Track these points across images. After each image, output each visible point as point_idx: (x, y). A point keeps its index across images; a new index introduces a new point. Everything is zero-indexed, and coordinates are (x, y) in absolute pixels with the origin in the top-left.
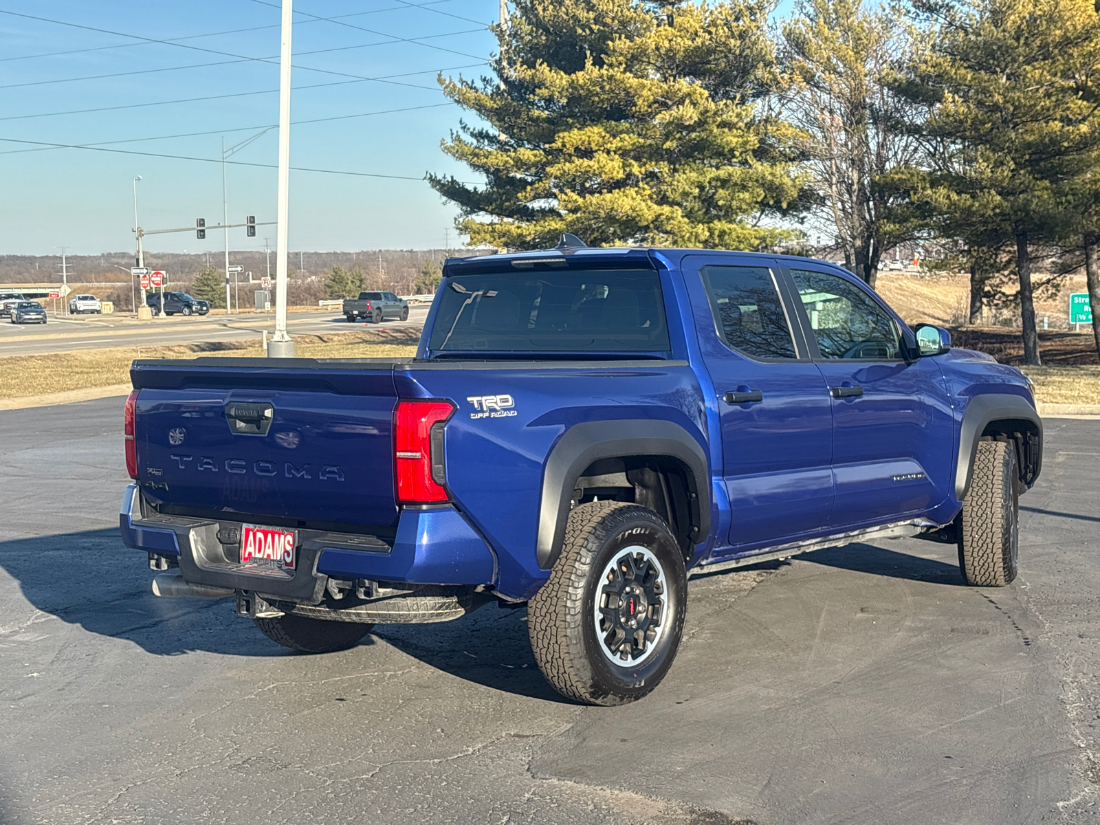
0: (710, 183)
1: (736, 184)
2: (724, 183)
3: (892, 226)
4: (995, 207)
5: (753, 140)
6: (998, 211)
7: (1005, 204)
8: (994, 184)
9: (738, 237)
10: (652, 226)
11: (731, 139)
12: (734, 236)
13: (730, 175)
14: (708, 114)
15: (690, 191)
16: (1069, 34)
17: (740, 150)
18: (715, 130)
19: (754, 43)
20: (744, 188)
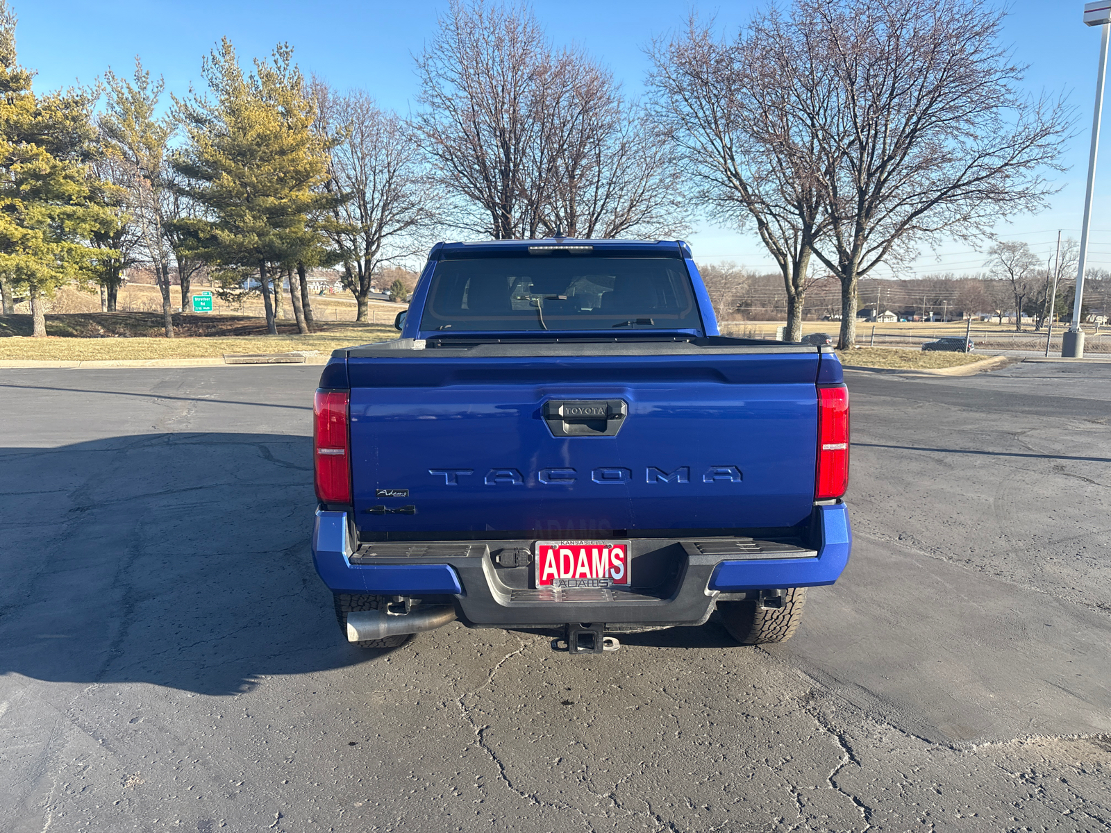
0: (58, 215)
1: (79, 218)
2: (70, 216)
3: (187, 252)
4: (254, 244)
5: (86, 190)
6: (255, 246)
7: (259, 242)
8: (253, 230)
9: (81, 253)
10: (20, 242)
11: (71, 188)
12: (79, 252)
13: (74, 211)
14: (57, 169)
15: (43, 220)
16: (284, 148)
17: (76, 195)
18: (62, 181)
19: (82, 125)
20: (84, 221)
